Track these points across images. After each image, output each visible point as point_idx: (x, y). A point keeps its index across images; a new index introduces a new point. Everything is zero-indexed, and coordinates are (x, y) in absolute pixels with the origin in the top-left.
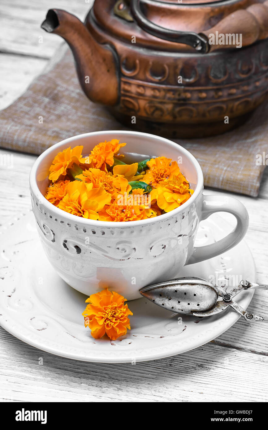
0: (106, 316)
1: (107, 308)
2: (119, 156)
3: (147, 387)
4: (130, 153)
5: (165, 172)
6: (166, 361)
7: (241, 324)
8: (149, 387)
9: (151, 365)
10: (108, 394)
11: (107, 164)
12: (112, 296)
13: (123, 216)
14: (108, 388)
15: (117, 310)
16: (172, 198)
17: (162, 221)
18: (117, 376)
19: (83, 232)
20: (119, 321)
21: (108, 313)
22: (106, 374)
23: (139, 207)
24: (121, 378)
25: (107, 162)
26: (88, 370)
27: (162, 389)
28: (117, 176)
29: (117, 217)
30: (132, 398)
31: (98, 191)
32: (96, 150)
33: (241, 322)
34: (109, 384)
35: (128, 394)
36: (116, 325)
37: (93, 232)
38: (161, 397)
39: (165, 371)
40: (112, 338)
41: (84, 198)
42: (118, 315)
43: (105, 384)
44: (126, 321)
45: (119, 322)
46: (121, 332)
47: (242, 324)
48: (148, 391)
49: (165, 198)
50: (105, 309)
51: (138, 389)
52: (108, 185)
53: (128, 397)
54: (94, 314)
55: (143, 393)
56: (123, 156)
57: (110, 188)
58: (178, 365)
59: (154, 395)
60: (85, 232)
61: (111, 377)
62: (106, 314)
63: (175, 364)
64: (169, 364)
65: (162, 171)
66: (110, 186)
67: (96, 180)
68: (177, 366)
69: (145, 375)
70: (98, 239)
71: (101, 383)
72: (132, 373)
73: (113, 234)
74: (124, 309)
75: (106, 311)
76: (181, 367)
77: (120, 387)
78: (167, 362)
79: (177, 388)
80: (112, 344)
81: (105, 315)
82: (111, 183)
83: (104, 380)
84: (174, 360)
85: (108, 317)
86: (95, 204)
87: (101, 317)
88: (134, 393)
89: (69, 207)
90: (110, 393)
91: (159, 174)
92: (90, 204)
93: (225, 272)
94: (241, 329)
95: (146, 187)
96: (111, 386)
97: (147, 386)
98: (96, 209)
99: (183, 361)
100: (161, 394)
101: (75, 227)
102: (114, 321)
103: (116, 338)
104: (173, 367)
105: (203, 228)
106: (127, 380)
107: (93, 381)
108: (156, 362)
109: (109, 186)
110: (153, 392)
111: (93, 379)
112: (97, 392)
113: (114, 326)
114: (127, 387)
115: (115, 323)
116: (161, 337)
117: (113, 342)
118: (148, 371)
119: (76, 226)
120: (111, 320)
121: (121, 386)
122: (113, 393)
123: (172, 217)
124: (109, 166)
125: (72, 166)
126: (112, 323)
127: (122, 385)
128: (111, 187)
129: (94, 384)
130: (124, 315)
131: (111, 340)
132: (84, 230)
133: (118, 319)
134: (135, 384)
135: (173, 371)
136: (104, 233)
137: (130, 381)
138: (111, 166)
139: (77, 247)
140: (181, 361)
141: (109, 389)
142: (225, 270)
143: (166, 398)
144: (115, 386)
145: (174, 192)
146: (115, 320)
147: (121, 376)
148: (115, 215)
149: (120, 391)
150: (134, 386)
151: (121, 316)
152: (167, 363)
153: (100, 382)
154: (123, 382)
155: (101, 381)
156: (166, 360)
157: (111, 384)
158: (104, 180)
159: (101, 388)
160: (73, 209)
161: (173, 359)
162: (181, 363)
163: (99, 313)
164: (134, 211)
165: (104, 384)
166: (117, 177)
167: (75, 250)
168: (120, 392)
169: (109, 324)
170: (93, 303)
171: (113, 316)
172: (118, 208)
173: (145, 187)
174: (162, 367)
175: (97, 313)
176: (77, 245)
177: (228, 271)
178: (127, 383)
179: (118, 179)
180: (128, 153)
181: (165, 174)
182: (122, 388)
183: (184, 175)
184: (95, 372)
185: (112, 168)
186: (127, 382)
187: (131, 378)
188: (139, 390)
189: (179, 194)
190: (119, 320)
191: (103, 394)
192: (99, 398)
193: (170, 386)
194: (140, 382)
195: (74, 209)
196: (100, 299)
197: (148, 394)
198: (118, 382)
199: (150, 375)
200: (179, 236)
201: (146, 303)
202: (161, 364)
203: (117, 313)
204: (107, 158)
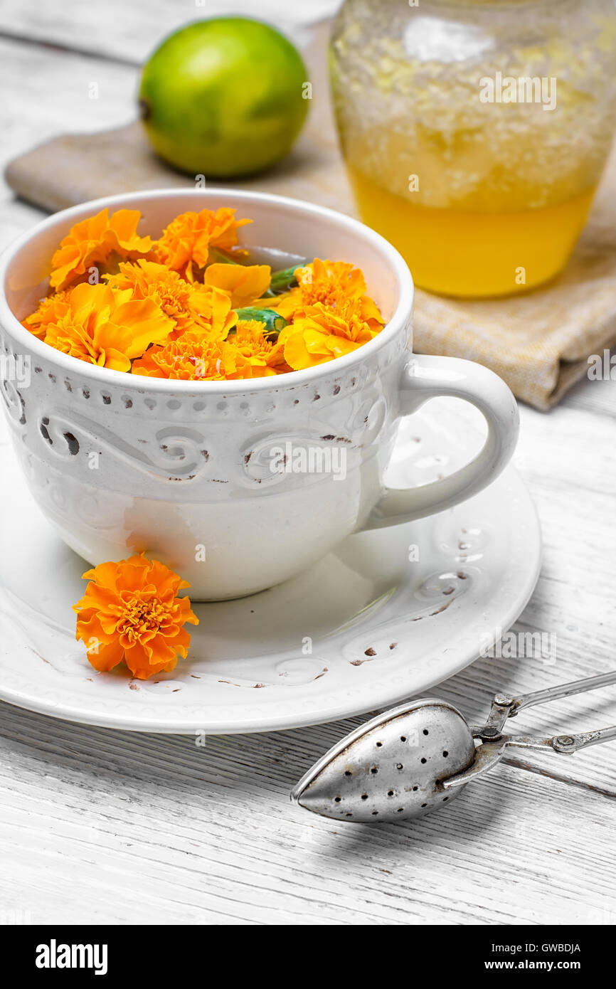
0: (124, 614)
1: (133, 595)
2: (235, 252)
3: (203, 802)
4: (266, 249)
5: (330, 293)
6: (268, 750)
7: (479, 689)
8: (209, 803)
9: (230, 756)
10: (103, 807)
11: (193, 261)
12: (148, 570)
13: (187, 371)
14: (108, 792)
15: (154, 603)
16: (324, 346)
17: (276, 389)
18: (137, 769)
19: (83, 398)
20: (155, 632)
21: (129, 607)
22: (113, 761)
23: (235, 357)
24: (147, 775)
25: (195, 256)
26: (72, 747)
27: (238, 812)
28: (211, 290)
29: (175, 371)
30: (159, 822)
31: (141, 307)
32: (175, 227)
33: (482, 684)
34: (113, 785)
35: (151, 812)
36: (147, 640)
37: (104, 398)
38: (232, 830)
39: (259, 771)
40: (137, 673)
41: (102, 319)
42: (156, 617)
43: (103, 784)
44: (174, 635)
45: (157, 634)
46: (159, 660)
47: (483, 691)
48: (203, 812)
49: (305, 343)
50: (126, 598)
51: (179, 804)
52: (176, 302)
53: (149, 820)
54: (97, 606)
55: (189, 815)
56: (246, 253)
57: (179, 311)
58: (296, 763)
59: (216, 824)
60: (88, 397)
61: (121, 770)
62: (126, 611)
63: (288, 761)
64: (274, 759)
65: (322, 289)
66: (179, 304)
67: (150, 286)
68: (291, 764)
69: (206, 776)
70: (114, 418)
71: (93, 781)
72: (176, 766)
73: (151, 408)
74: (174, 604)
75: (126, 604)
76: (302, 767)
77: (138, 794)
78: (271, 754)
79: (278, 814)
80: (131, 688)
81: (123, 612)
82: (183, 299)
83: (102, 774)
84: (289, 752)
85: (130, 617)
86: (125, 335)
87: (113, 617)
88: (167, 813)
89: (65, 340)
90: (109, 804)
91: (315, 296)
92: (113, 334)
93: (463, 561)
94: (476, 701)
95: (272, 321)
96: (118, 789)
97: (203, 800)
98: (126, 348)
99: (310, 756)
100: (232, 823)
101: (65, 382)
102: (143, 629)
103: (147, 675)
104: (282, 766)
105: (438, 460)
106: (161, 781)
107: (76, 773)
108: (244, 750)
109: (177, 305)
110: (215, 816)
111: (78, 770)
112: (78, 800)
113: (144, 643)
114: (155, 797)
115: (144, 635)
116: (257, 687)
117: (136, 683)
118: (216, 767)
119: (67, 381)
120: (136, 625)
121: (139, 792)
122: (116, 807)
123: (305, 383)
124: (197, 266)
125: (107, 258)
126: (137, 633)
127: (145, 789)
128: (181, 309)
129: (76, 780)
130: (171, 620)
131: (134, 678)
132: (84, 392)
133: (156, 626)
134: (177, 793)
135: (279, 775)
136: (129, 404)
137: (166, 785)
138: (201, 266)
139: (69, 436)
140: (305, 756)
141: (111, 796)
142: (463, 558)
143: (243, 833)
144: (125, 792)
145: (333, 332)
146: (147, 629)
147: (148, 771)
148: (171, 366)
149: (135, 804)
150: (172, 797)
151: (164, 620)
152: (269, 755)
153: (93, 778)
154: (147, 785)
155: (95, 775)
156: (270, 748)
157: (117, 785)
158: (167, 288)
159: (90, 792)
160: (73, 344)
161: (288, 749)
162: (303, 760)
163: (110, 606)
164: (221, 363)
165: (101, 783)
166: (209, 293)
167: (66, 442)
168: (134, 807)
169: (130, 636)
170: (100, 579)
171: (142, 617)
172: (181, 351)
173: (271, 319)
174: (254, 763)
175: (106, 606)
176: (71, 432)
177: (469, 559)
178: (158, 789)
179: (210, 297)
180: (260, 248)
181: (330, 296)
182: (141, 798)
183: (378, 307)
184: (88, 755)
185: (203, 270)
186: (158, 785)
187: (171, 777)
188: (182, 808)
189: (344, 339)
190: (158, 629)
191: (92, 804)
192: (78, 813)
193: (261, 807)
194: (190, 790)
195: (76, 345)
196: (119, 572)
197: (200, 817)
198: (136, 782)
199: (218, 776)
200: (324, 438)
201: (252, 612)
202: (254, 756)
203: (153, 610)
204: (195, 249)
